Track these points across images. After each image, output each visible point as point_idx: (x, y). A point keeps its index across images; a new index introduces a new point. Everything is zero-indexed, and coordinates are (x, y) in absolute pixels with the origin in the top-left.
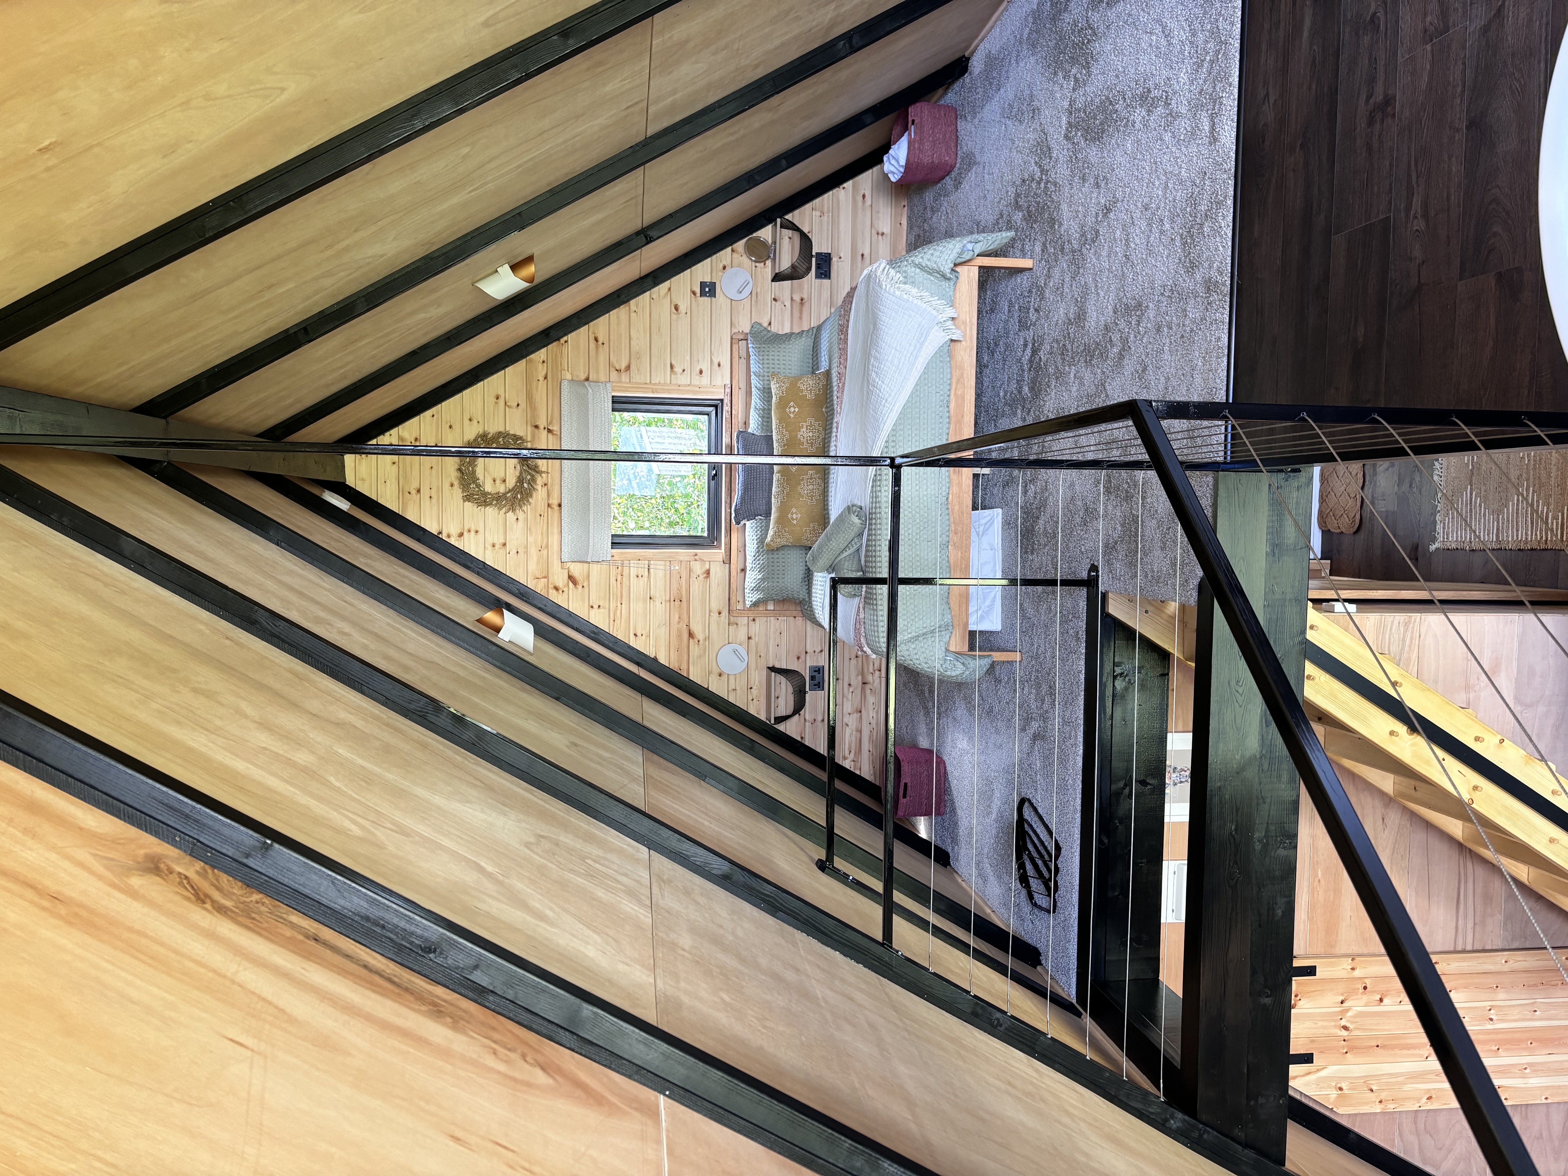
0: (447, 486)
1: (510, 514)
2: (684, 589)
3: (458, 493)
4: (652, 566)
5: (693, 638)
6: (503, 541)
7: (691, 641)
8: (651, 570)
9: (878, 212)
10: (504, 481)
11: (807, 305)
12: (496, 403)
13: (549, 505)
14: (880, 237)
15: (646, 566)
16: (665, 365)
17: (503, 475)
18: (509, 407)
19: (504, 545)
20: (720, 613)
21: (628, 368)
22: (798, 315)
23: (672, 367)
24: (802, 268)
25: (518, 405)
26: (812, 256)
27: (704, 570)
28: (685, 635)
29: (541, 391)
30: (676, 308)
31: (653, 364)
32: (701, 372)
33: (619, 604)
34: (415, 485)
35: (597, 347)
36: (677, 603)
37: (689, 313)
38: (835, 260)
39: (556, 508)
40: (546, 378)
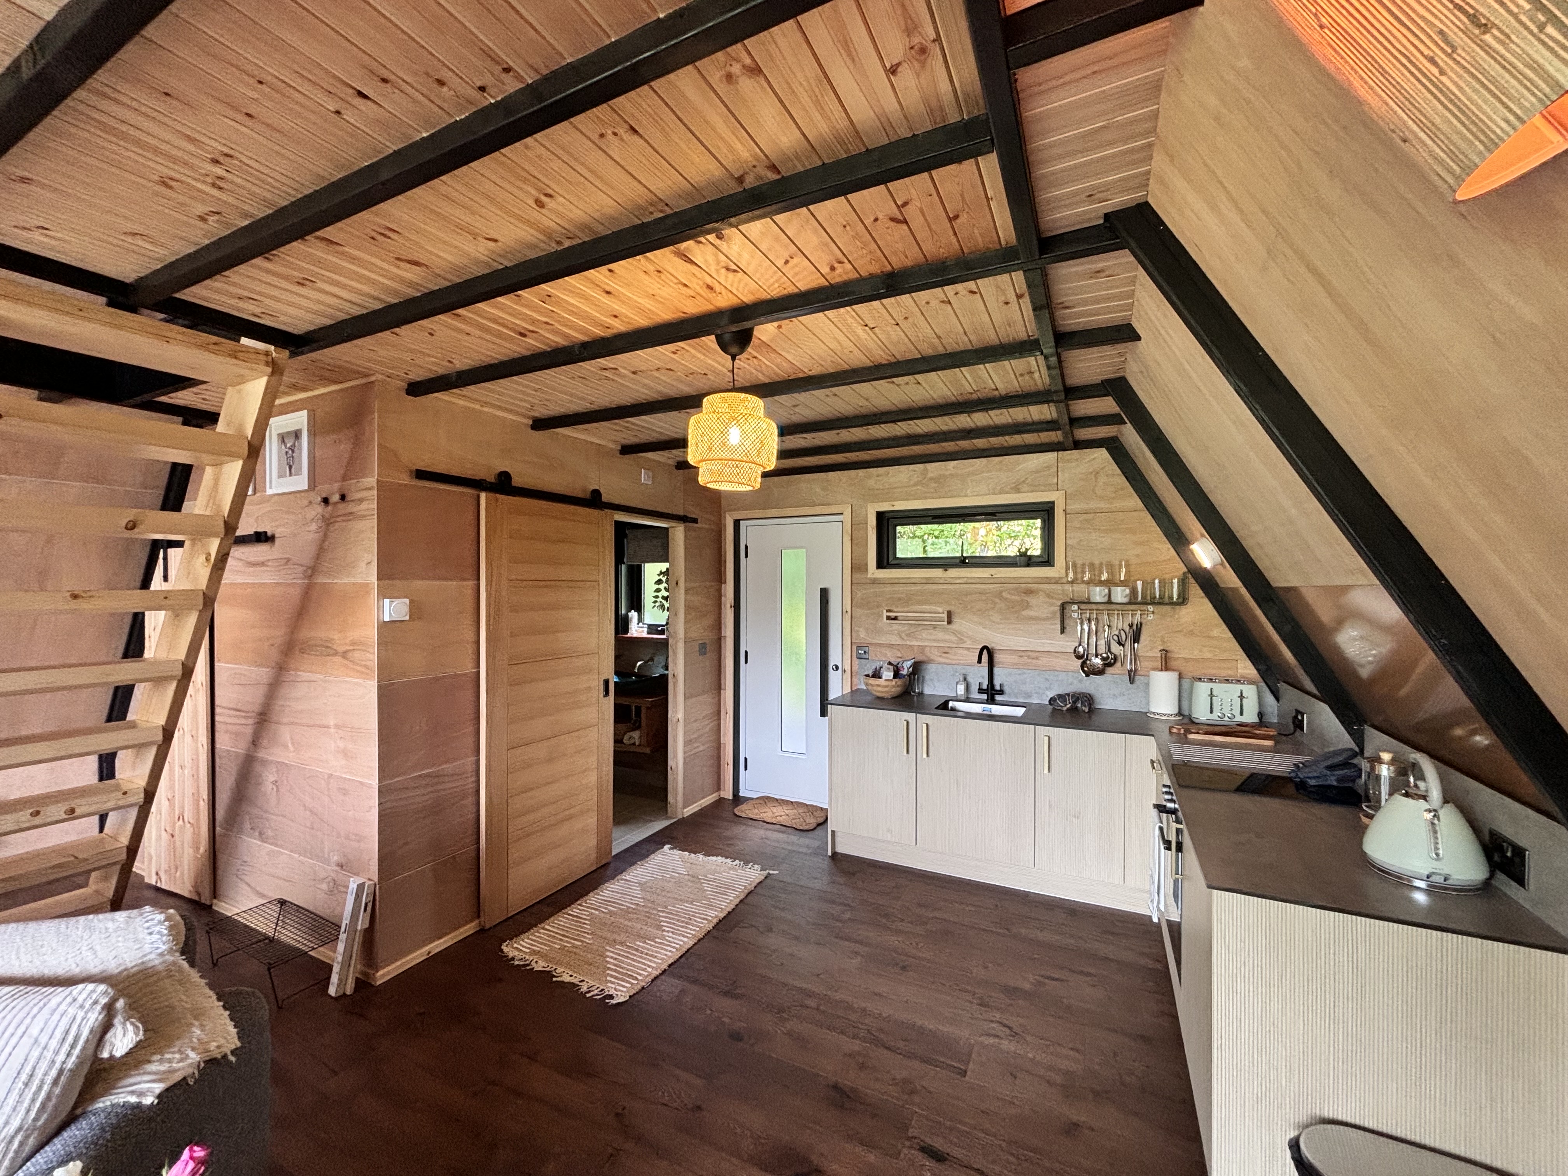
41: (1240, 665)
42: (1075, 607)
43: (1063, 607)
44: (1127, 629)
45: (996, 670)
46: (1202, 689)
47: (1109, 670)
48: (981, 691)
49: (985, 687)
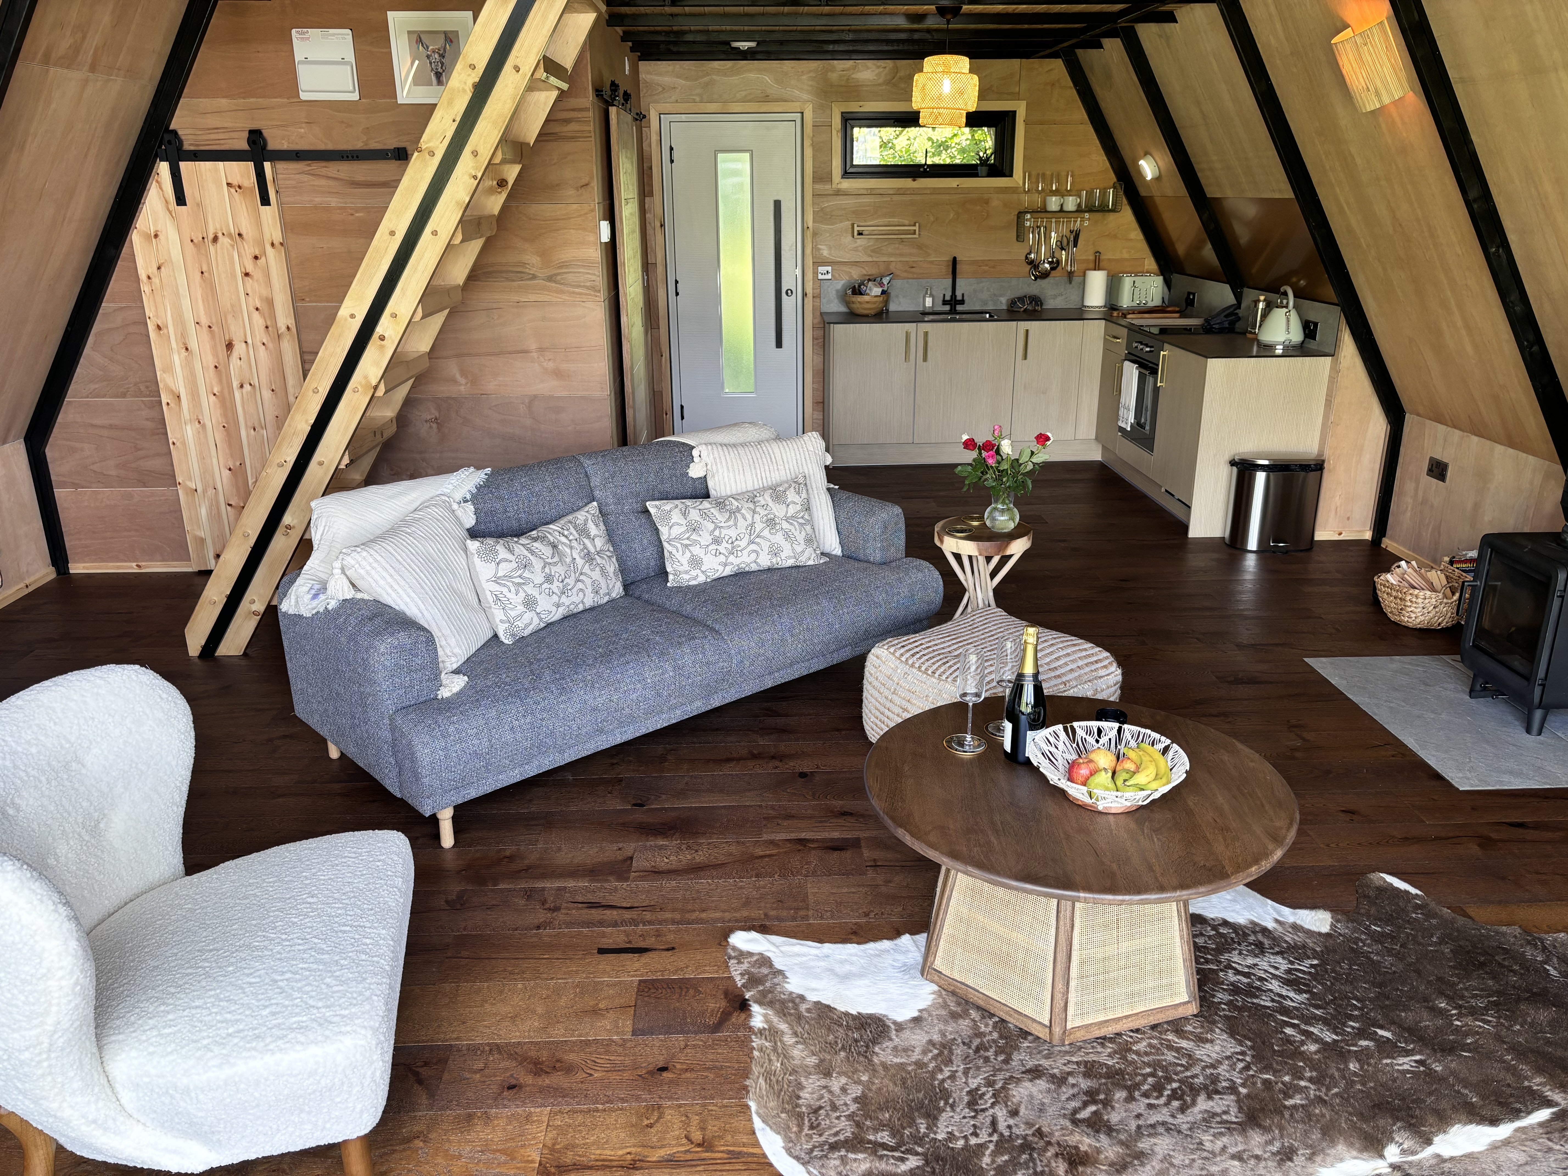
41: (1146, 262)
42: (1029, 216)
43: (1020, 215)
44: (1068, 234)
45: (959, 282)
46: (1127, 282)
47: (1053, 273)
48: (945, 302)
49: (948, 298)
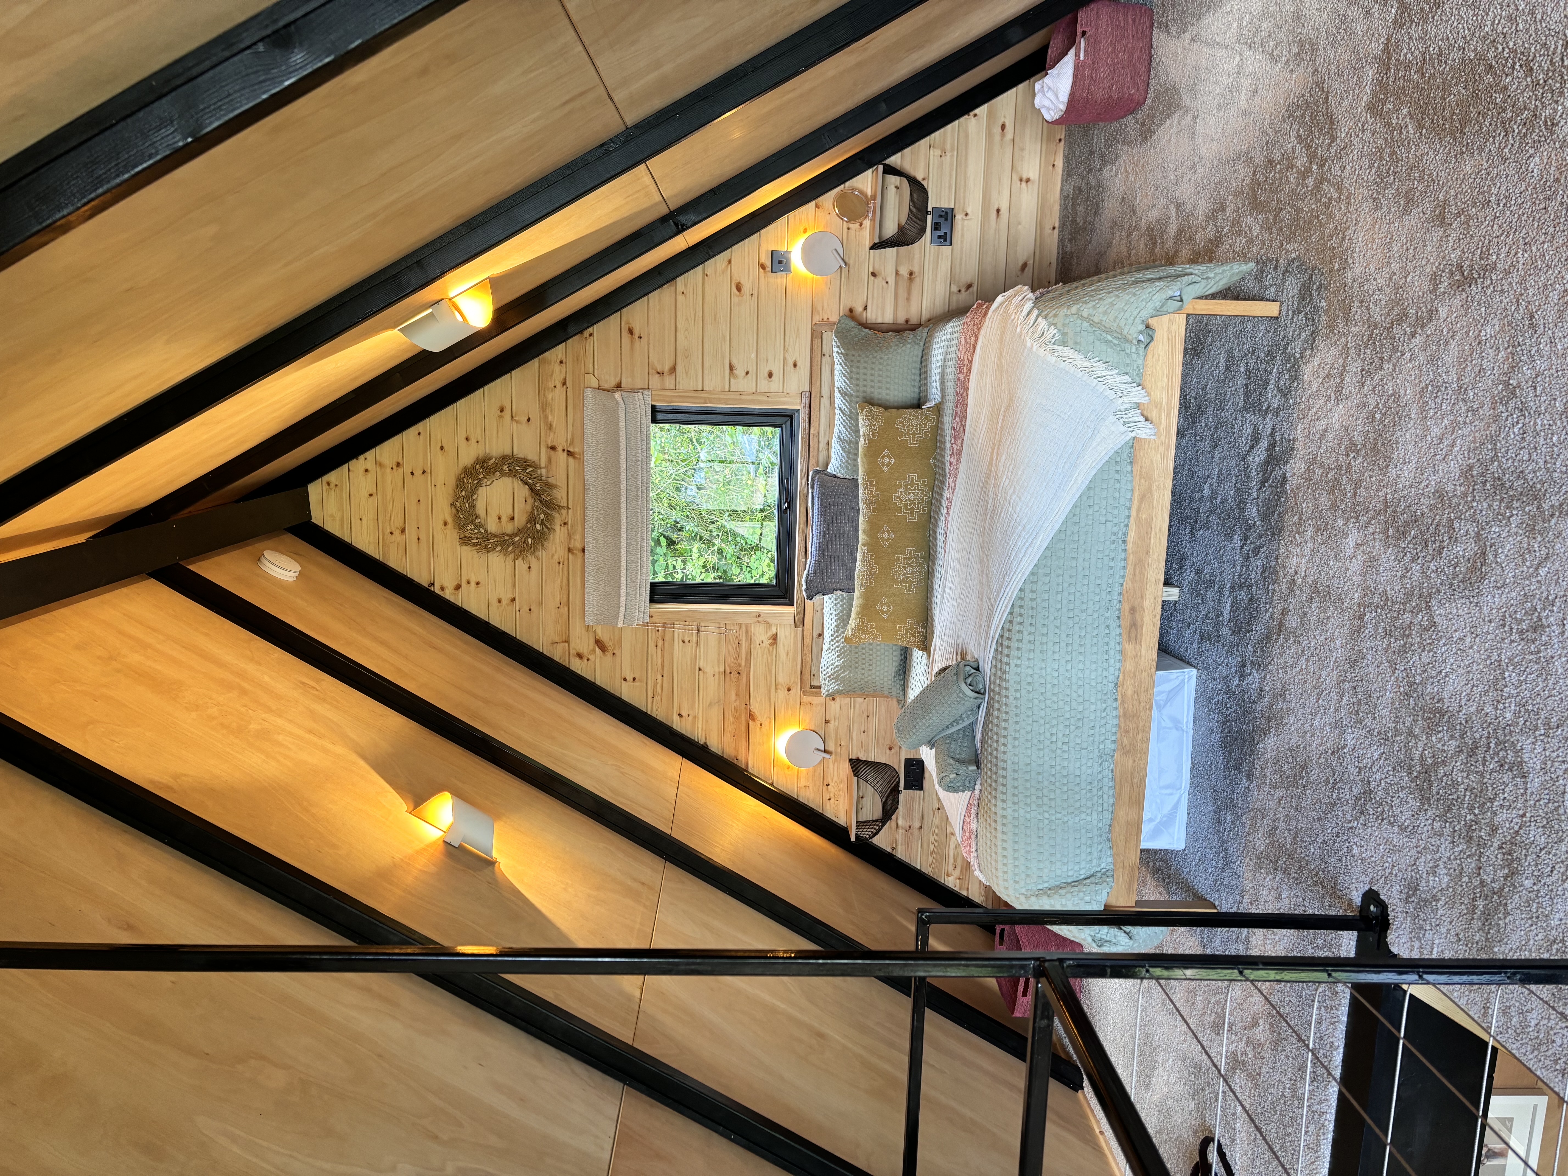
0: (439, 525)
1: (519, 562)
2: (743, 658)
3: (452, 534)
4: (702, 628)
5: (754, 720)
6: (512, 596)
7: (751, 723)
8: (702, 634)
9: (1022, 150)
10: (513, 518)
11: (917, 281)
12: (500, 417)
13: (570, 550)
14: (1024, 184)
15: (695, 628)
16: (722, 366)
17: (510, 512)
18: (517, 422)
19: (513, 600)
20: (789, 690)
21: (673, 369)
22: (906, 295)
23: (731, 368)
24: (912, 231)
25: (529, 420)
26: (927, 213)
27: (770, 634)
28: (744, 717)
29: (557, 400)
30: (739, 288)
31: (706, 365)
32: (770, 375)
33: (659, 677)
34: (398, 523)
35: (632, 342)
36: (734, 675)
37: (755, 295)
38: (959, 217)
39: (579, 554)
40: (564, 383)
